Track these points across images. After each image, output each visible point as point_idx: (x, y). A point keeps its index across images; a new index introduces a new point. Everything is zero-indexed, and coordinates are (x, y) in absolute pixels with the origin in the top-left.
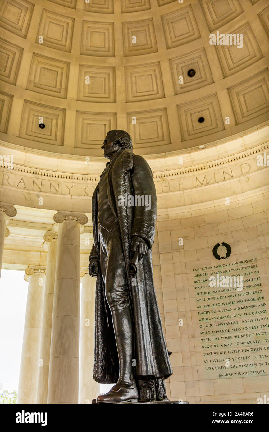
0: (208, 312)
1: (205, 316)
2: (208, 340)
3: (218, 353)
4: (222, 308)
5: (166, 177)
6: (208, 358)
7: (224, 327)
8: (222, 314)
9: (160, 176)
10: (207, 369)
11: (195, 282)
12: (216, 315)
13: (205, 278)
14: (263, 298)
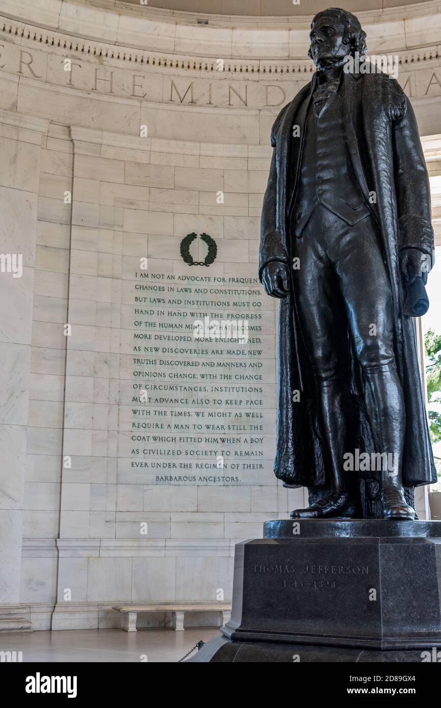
0: (153, 362)
1: (147, 368)
2: (145, 413)
3: (161, 439)
4: (180, 357)
5: (108, 59)
6: (140, 445)
7: (178, 395)
8: (180, 370)
9: (98, 53)
10: (135, 465)
11: (136, 299)
12: (167, 370)
13: (157, 295)
14: (260, 353)
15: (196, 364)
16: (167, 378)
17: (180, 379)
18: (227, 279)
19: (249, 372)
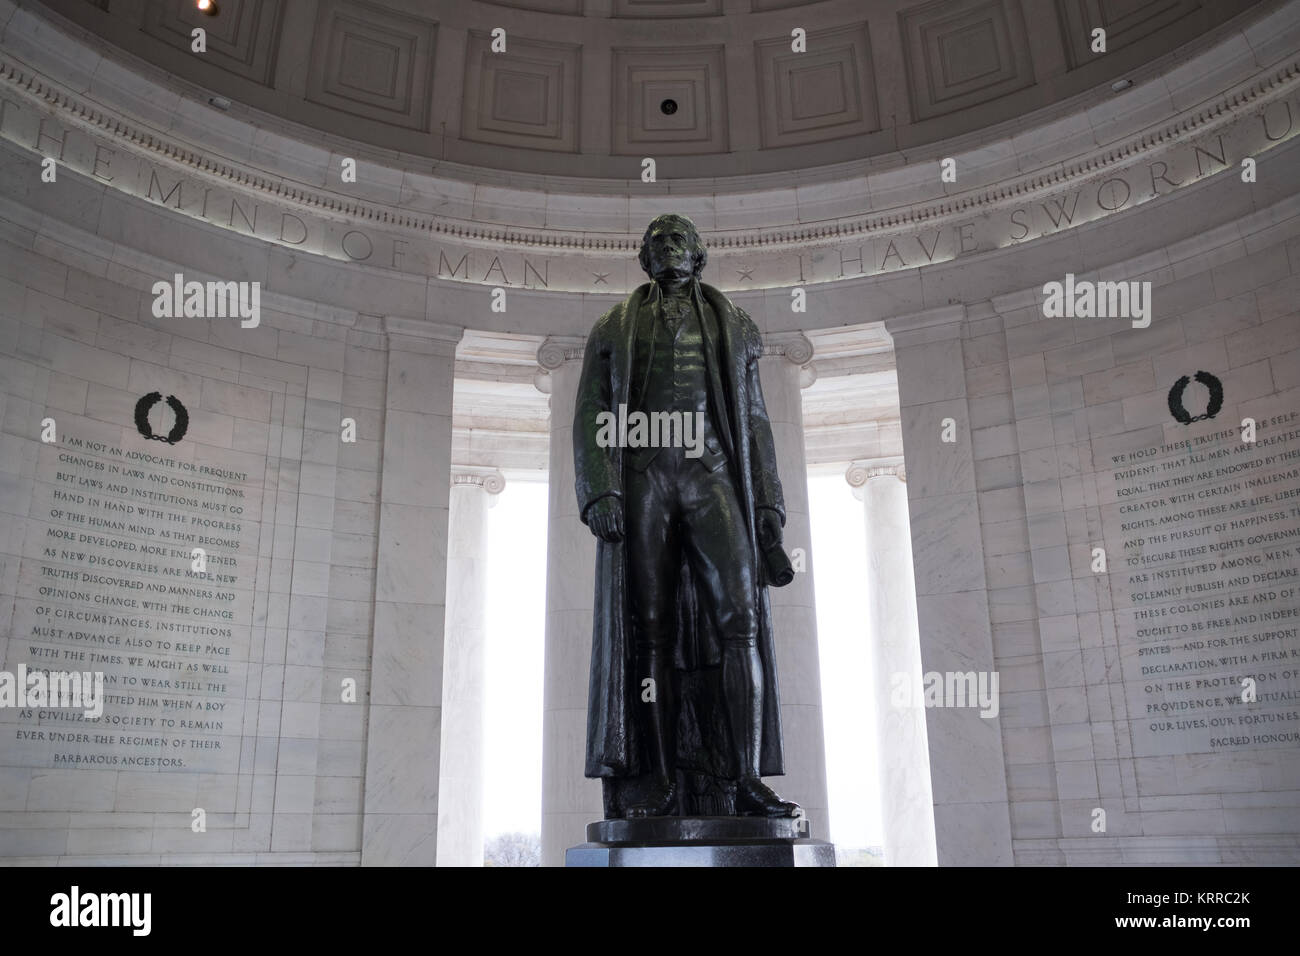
0: (73, 576)
1: (62, 584)
2: (50, 653)
4: (116, 573)
7: (106, 629)
8: (112, 591)
10: (22, 735)
11: (59, 475)
12: (92, 589)
13: (92, 475)
14: (233, 580)
15: (138, 586)
16: (92, 603)
17: (111, 606)
18: (197, 467)
19: (215, 605)
